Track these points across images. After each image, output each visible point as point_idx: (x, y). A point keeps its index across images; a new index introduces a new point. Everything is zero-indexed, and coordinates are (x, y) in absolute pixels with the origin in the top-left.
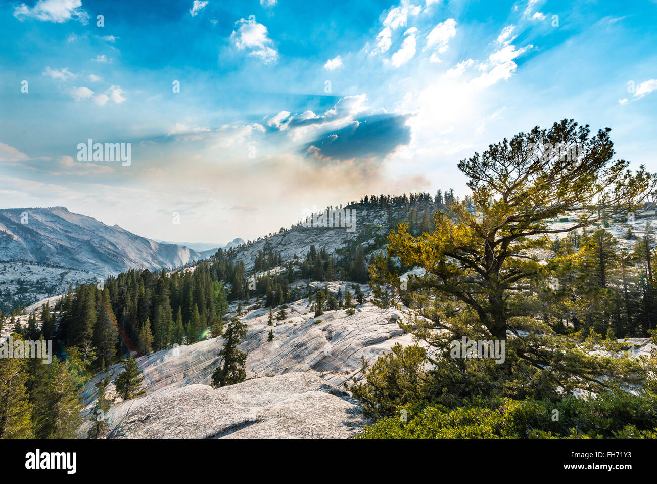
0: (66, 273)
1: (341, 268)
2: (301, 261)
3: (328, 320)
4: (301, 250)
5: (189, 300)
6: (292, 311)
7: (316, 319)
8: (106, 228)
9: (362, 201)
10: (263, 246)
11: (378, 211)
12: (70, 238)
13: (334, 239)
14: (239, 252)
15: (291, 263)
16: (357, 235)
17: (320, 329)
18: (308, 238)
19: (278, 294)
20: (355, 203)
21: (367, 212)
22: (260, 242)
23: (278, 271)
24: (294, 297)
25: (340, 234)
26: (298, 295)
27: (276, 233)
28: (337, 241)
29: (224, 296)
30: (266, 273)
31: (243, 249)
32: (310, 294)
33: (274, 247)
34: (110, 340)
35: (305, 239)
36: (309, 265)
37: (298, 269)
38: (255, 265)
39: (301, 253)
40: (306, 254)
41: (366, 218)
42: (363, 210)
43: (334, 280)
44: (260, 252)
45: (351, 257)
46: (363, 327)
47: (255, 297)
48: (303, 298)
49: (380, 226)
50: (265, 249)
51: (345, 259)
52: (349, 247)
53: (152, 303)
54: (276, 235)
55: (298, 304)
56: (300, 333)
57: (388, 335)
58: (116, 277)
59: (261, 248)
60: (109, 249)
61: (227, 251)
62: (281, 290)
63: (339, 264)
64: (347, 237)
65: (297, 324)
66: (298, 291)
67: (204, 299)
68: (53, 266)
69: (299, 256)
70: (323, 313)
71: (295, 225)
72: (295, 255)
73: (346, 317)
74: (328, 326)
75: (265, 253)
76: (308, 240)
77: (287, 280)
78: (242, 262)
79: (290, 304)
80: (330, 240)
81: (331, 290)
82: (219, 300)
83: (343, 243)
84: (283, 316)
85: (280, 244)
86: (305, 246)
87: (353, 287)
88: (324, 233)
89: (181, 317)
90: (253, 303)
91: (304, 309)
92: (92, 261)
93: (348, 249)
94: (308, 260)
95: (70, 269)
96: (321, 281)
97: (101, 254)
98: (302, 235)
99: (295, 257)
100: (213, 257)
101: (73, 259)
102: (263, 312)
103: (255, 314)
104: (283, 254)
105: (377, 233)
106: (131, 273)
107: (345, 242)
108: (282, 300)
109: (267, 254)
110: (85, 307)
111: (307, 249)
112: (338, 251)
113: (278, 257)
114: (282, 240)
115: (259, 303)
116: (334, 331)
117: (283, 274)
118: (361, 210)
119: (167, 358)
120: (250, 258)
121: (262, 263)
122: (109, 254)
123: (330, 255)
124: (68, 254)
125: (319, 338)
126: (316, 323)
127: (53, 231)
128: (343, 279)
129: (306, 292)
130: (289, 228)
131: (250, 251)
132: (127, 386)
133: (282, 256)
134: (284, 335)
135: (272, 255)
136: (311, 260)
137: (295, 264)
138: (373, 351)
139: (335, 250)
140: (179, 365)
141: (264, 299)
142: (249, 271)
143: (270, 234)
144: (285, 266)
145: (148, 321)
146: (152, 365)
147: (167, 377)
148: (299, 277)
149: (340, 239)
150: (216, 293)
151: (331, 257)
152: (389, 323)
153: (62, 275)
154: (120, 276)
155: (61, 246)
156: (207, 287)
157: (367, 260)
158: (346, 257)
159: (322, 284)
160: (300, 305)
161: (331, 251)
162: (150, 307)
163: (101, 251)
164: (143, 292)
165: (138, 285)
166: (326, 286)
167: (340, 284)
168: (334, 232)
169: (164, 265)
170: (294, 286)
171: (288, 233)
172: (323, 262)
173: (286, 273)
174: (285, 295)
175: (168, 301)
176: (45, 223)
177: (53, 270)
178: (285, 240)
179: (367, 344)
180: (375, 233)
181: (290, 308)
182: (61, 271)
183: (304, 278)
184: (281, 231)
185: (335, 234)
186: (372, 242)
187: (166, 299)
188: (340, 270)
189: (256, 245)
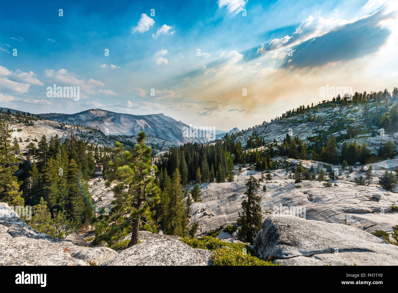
0: (165, 142)
1: (312, 151)
2: (280, 144)
3: (307, 187)
4: (279, 136)
5: (215, 160)
6: (274, 176)
7: (297, 184)
8: (177, 122)
9: (334, 99)
10: (252, 133)
11: (351, 107)
12: (165, 127)
13: (306, 129)
14: (237, 136)
15: (272, 145)
16: (329, 126)
17: (301, 192)
18: (284, 128)
19: (264, 164)
20: (326, 102)
21: (339, 108)
22: (250, 130)
23: (262, 149)
24: (275, 167)
25: (312, 126)
26: (278, 166)
27: (260, 125)
28: (309, 131)
29: (232, 161)
30: (255, 149)
31: (239, 134)
32: (287, 167)
33: (259, 133)
34: (185, 173)
35: (282, 129)
36: (285, 147)
37: (277, 149)
38: (248, 144)
39: (280, 139)
40: (283, 139)
41: (338, 113)
42: (335, 107)
43: (307, 159)
44: (250, 137)
45: (322, 143)
46: (342, 198)
47: (249, 163)
48: (281, 168)
49: (354, 119)
50: (253, 135)
51: (316, 144)
52: (320, 136)
53: (199, 159)
54: (260, 126)
55: (278, 172)
56: (285, 191)
57: (370, 210)
58: (183, 145)
59: (251, 134)
60: (178, 132)
61: (230, 135)
62: (266, 161)
63: (310, 148)
64: (319, 128)
65: (281, 184)
66: (278, 163)
67: (222, 161)
68: (161, 139)
69: (278, 140)
70: (302, 182)
71: (274, 119)
72: (274, 140)
73: (323, 188)
74: (308, 191)
75: (254, 137)
76: (284, 130)
77: (270, 156)
78: (240, 142)
79: (272, 171)
80: (303, 131)
81: (305, 166)
82: (229, 162)
83: (315, 133)
84: (269, 178)
85: (263, 132)
86: (281, 134)
87: (325, 166)
88: (298, 125)
89: (213, 168)
90: (248, 167)
91: (283, 175)
92: (172, 137)
93: (319, 137)
94: (284, 144)
95: (166, 140)
96: (295, 159)
97: (175, 134)
98: (279, 126)
99: (275, 141)
100: (223, 138)
101: (167, 136)
102: (255, 173)
103: (250, 173)
104: (265, 138)
105: (350, 125)
106: (189, 144)
107: (316, 132)
108: (267, 167)
109: (254, 138)
110: (176, 158)
111: (284, 136)
112: (309, 139)
113: (263, 140)
114: (265, 130)
115: (251, 167)
116: (314, 195)
117: (266, 151)
118: (333, 107)
119: (209, 188)
120: (244, 140)
121: (252, 143)
122: (178, 134)
123: (303, 141)
124: (165, 134)
125: (301, 198)
126: (297, 187)
127: (160, 124)
128: (315, 159)
129: (283, 164)
130: (269, 121)
131: (244, 136)
132: (196, 196)
133: (265, 140)
134: (273, 190)
135: (258, 139)
136: (287, 144)
137: (274, 146)
138: (354, 218)
139: (307, 138)
140: (215, 192)
141: (255, 165)
142: (244, 147)
143: (256, 126)
144: (268, 146)
145: (199, 168)
146: (203, 189)
147: (210, 196)
148: (278, 154)
149: (311, 130)
150: (227, 158)
151: (304, 142)
152: (370, 200)
153: (164, 142)
154: (185, 145)
155: (163, 130)
156: (223, 154)
157: (338, 147)
158: (317, 144)
159: (296, 161)
160: (279, 172)
161: (303, 138)
162: (199, 161)
163: (175, 133)
164: (196, 154)
165: (193, 150)
166: (300, 163)
167: (312, 162)
168: (306, 125)
169: (200, 141)
170: (274, 160)
171: (269, 125)
172: (297, 146)
173: (268, 151)
174: (268, 165)
175: (206, 160)
176: (157, 120)
177: (161, 140)
178: (267, 130)
179: (348, 211)
180: (348, 126)
181: (273, 173)
182: (163, 141)
183: (281, 156)
184: (263, 124)
185: (307, 126)
186: (344, 132)
187: (205, 158)
188: (311, 152)
189: (248, 132)
